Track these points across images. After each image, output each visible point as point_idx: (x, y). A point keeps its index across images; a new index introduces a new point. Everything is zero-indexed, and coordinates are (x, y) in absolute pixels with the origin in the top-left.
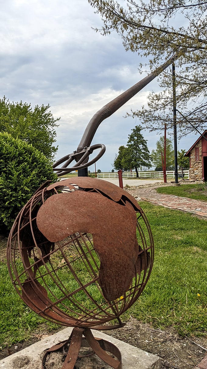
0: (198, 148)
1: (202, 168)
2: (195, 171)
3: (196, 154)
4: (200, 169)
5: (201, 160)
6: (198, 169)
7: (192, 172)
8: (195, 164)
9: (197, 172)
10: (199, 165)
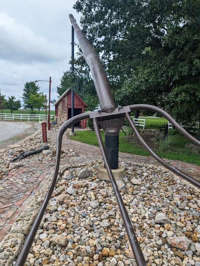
0: (64, 101)
1: (67, 117)
2: (62, 119)
3: (63, 105)
4: (66, 118)
5: (66, 111)
6: (64, 118)
7: (60, 119)
8: (62, 114)
9: (63, 120)
10: (65, 115)
